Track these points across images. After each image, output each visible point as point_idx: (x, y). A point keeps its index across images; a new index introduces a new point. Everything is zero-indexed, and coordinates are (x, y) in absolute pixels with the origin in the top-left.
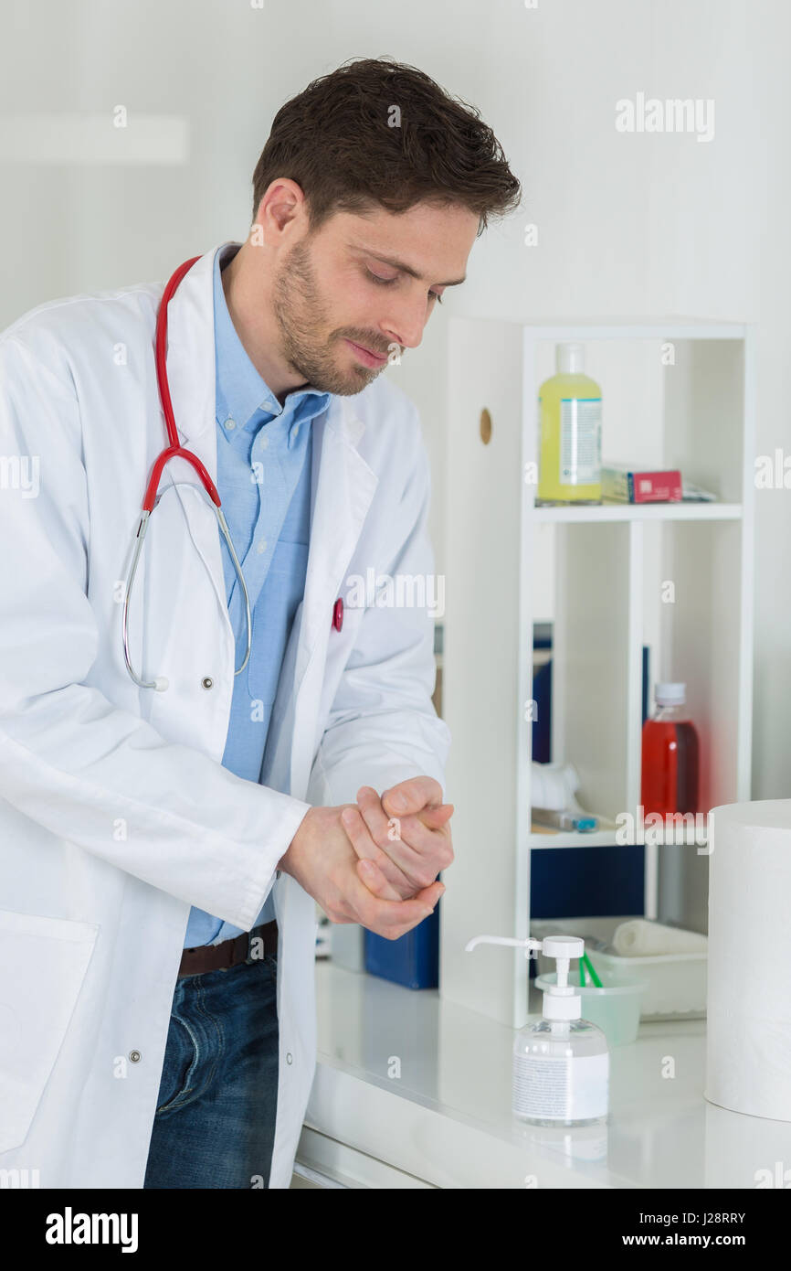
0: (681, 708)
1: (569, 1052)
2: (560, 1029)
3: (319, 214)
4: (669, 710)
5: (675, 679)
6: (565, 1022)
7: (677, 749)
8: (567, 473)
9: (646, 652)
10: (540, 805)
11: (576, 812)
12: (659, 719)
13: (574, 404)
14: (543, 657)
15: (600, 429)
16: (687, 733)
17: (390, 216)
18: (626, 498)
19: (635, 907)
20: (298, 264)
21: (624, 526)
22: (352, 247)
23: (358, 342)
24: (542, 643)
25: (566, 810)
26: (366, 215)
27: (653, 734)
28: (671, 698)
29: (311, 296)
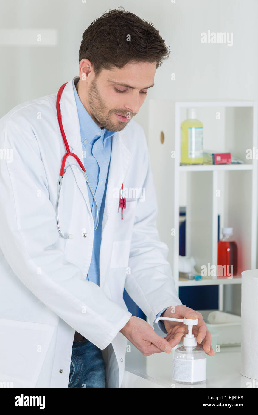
0: (231, 237)
1: (193, 358)
2: (190, 349)
3: (97, 70)
4: (227, 237)
5: (229, 226)
6: (191, 347)
7: (230, 251)
8: (191, 154)
9: (219, 217)
10: (182, 271)
11: (194, 273)
12: (224, 240)
13: (193, 130)
14: (183, 219)
15: (202, 139)
16: (233, 245)
17: (119, 69)
18: (212, 163)
19: (215, 307)
20: (94, 88)
21: (211, 173)
22: (109, 81)
23: (118, 114)
24: (182, 214)
25: (191, 273)
26: (111, 70)
27: (222, 246)
28: (228, 233)
29: (100, 99)
